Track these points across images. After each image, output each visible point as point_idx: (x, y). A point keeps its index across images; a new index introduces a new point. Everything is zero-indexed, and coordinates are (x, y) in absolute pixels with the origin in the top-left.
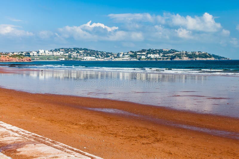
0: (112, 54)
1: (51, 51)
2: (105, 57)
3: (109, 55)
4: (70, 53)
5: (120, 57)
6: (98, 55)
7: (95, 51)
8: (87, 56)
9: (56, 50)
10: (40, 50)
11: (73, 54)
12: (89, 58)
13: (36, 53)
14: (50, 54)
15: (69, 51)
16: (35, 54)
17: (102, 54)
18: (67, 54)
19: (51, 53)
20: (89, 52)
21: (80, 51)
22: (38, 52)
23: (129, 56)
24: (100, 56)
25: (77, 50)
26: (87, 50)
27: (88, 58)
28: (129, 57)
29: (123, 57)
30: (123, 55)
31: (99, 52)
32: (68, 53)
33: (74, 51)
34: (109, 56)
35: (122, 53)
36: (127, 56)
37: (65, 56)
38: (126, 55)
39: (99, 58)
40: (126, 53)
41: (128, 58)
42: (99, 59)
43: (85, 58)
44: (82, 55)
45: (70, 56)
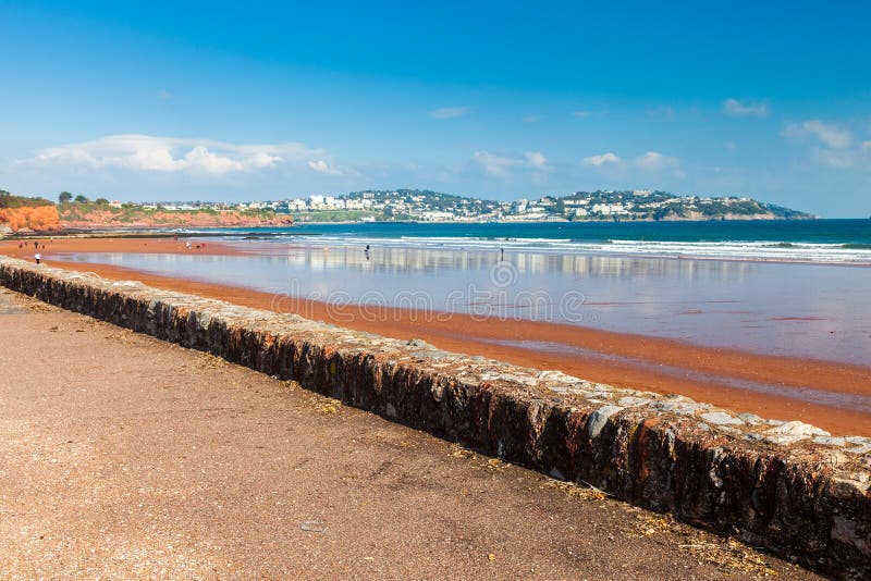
0: (496, 205)
1: (341, 198)
2: (480, 212)
3: (490, 207)
4: (387, 202)
5: (518, 213)
6: (460, 206)
7: (452, 196)
8: (432, 209)
9: (353, 196)
10: (313, 197)
11: (398, 207)
12: (436, 216)
13: (304, 203)
14: (337, 206)
15: (386, 199)
16: (302, 205)
17: (472, 204)
18: (382, 206)
19: (340, 204)
20: (437, 199)
21: (414, 199)
22: (308, 202)
23: (543, 209)
24: (466, 212)
25: (405, 195)
26: (433, 194)
27: (434, 215)
28: (542, 212)
29: (528, 213)
30: (528, 206)
31: (465, 199)
32: (383, 202)
33: (398, 198)
34: (489, 211)
35: (526, 201)
36: (538, 209)
37: (376, 210)
38: (536, 206)
39: (464, 215)
40: (535, 203)
41: (540, 215)
42: (462, 218)
43: (428, 215)
44: (417, 207)
45: (388, 212)
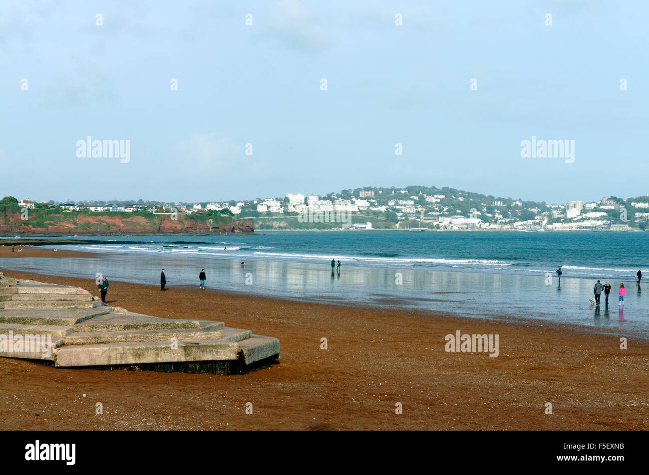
0: (543, 207)
1: (329, 197)
2: (518, 217)
3: (533, 210)
4: (392, 203)
5: (570, 220)
6: (491, 210)
7: (482, 196)
8: (452, 213)
9: (346, 195)
10: (290, 196)
11: (404, 209)
12: (457, 223)
13: (278, 203)
14: (323, 208)
15: (390, 199)
16: (276, 207)
17: (509, 207)
18: (383, 209)
19: (327, 206)
20: (461, 199)
21: (429, 199)
22: (285, 202)
23: (605, 214)
24: (499, 216)
25: (417, 194)
26: (454, 192)
27: (454, 221)
28: (602, 218)
29: (583, 219)
30: (584, 211)
31: (499, 199)
32: (385, 203)
33: (406, 197)
34: (531, 216)
35: (579, 204)
36: (598, 214)
37: (375, 213)
38: (595, 210)
39: (496, 222)
40: (594, 205)
41: (600, 223)
42: (493, 226)
43: (445, 221)
44: (433, 210)
45: (391, 216)
